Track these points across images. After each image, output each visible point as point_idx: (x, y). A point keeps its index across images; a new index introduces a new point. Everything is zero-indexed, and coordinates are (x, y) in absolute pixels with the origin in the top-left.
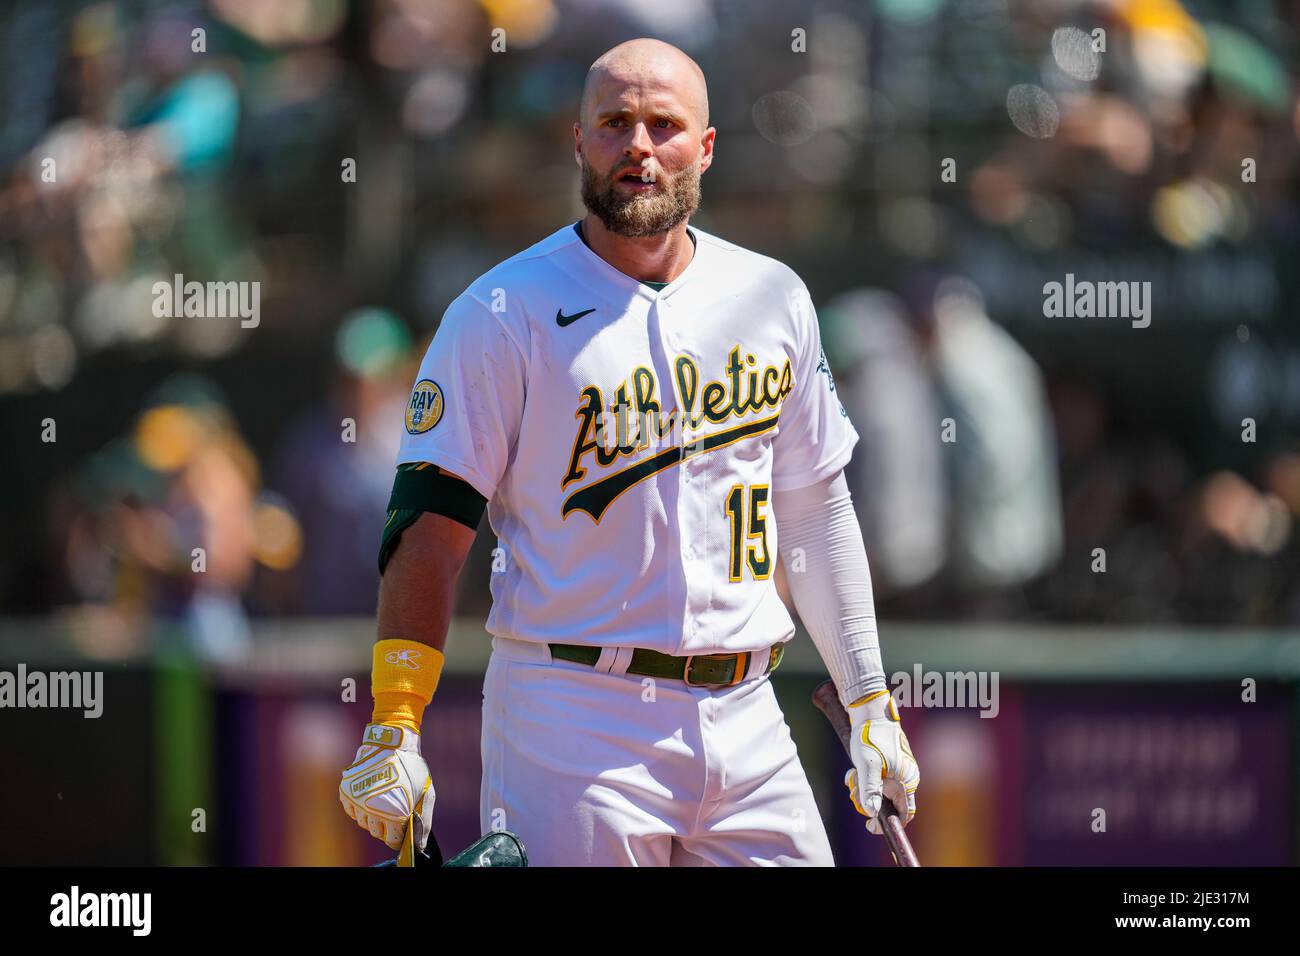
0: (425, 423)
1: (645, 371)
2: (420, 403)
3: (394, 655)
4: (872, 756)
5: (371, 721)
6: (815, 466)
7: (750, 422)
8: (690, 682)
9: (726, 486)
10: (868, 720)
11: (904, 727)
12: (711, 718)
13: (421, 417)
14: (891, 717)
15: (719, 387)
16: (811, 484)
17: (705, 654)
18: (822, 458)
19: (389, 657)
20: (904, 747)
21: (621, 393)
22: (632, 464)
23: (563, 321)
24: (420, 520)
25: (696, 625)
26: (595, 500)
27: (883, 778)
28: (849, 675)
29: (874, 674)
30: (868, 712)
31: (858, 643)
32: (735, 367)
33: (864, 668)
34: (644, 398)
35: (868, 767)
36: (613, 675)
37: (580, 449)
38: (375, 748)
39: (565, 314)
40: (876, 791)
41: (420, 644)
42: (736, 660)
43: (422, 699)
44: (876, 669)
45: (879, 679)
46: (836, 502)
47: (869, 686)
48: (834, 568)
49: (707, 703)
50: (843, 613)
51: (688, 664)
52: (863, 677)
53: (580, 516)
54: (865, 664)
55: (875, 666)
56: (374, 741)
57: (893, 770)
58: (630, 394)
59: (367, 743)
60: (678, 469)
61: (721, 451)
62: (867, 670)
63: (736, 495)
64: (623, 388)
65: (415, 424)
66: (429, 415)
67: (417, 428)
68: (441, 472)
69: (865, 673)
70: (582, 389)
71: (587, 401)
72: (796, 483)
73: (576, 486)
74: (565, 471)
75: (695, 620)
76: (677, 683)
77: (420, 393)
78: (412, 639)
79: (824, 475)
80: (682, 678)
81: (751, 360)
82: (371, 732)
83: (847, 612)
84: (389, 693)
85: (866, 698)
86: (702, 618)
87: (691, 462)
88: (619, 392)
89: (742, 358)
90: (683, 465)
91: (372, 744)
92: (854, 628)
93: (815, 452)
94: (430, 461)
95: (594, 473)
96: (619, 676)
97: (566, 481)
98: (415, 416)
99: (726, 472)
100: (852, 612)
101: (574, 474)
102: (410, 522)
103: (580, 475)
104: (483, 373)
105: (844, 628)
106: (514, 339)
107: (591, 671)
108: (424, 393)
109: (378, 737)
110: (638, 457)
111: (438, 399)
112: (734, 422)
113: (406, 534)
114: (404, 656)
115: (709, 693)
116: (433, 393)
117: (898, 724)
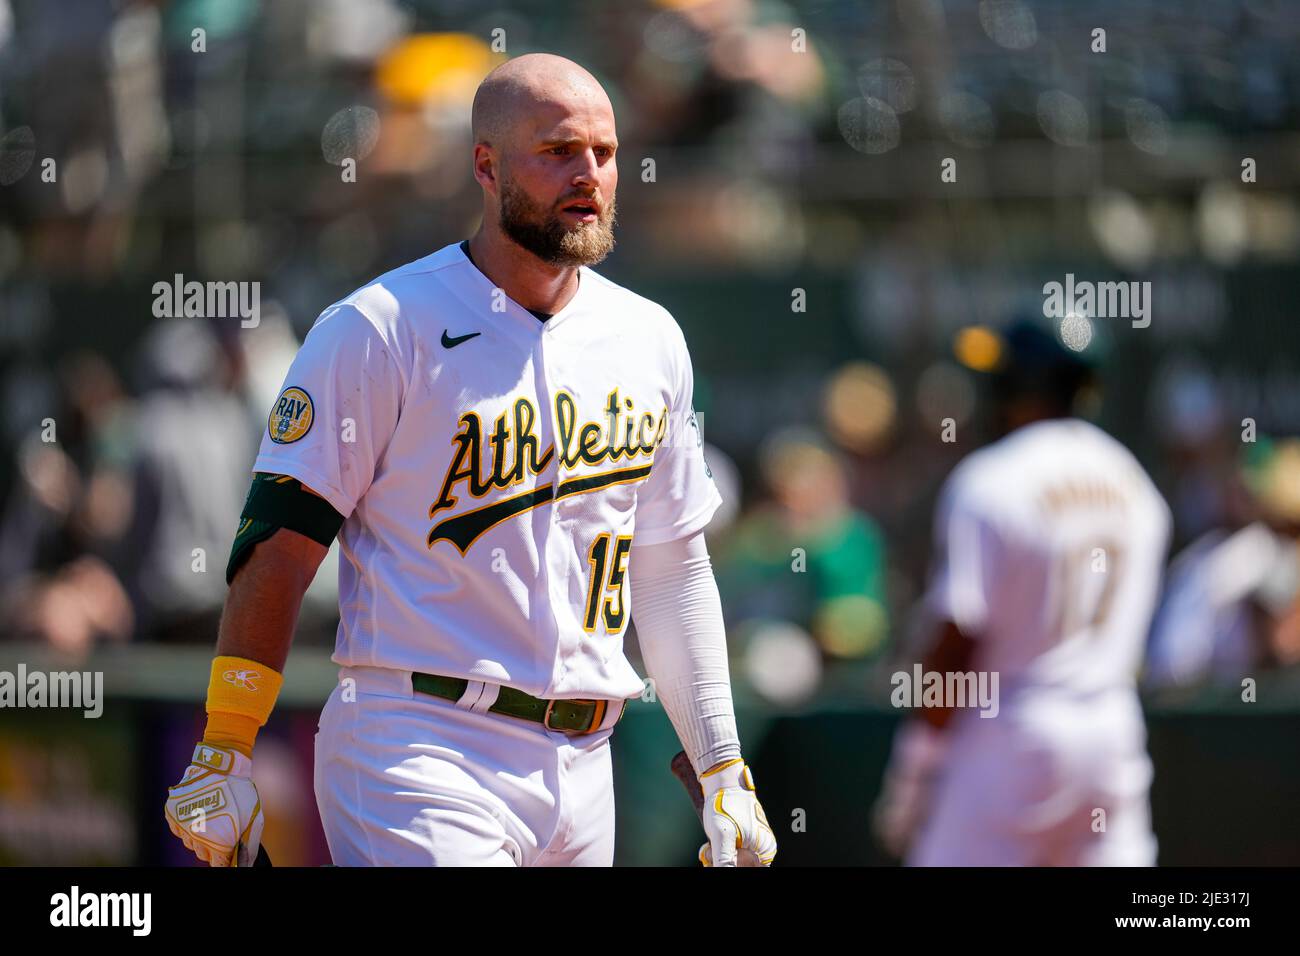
0: (291, 433)
1: (526, 403)
2: (287, 411)
3: (233, 674)
4: (725, 825)
5: (202, 741)
6: (677, 520)
7: (623, 469)
8: (550, 725)
9: (593, 532)
10: (721, 789)
11: (759, 796)
12: (567, 766)
13: (287, 426)
14: (745, 786)
15: (596, 428)
16: (671, 540)
17: (569, 698)
18: (685, 514)
19: (227, 675)
20: (760, 818)
21: (501, 422)
22: (505, 497)
23: (448, 342)
24: (276, 536)
25: (564, 669)
26: (463, 531)
27: (737, 848)
28: (702, 743)
29: (729, 741)
30: (721, 781)
31: (714, 708)
32: (614, 409)
33: (719, 734)
34: (524, 431)
35: (721, 836)
36: (475, 712)
37: (453, 477)
38: (204, 771)
39: (451, 335)
40: (730, 860)
41: (260, 665)
42: (595, 707)
43: (257, 721)
44: (731, 737)
45: (733, 747)
46: (697, 563)
47: (721, 755)
48: (688, 631)
49: (565, 751)
50: (696, 678)
51: (549, 707)
52: (717, 745)
53: (446, 547)
54: (721, 731)
55: (730, 733)
56: (203, 763)
57: (748, 839)
58: (510, 425)
59: (196, 764)
60: (550, 508)
61: (594, 495)
62: (722, 737)
63: (602, 543)
64: (503, 418)
65: (281, 432)
66: (296, 425)
67: (282, 437)
68: (303, 488)
69: (719, 740)
70: (461, 415)
71: (465, 428)
72: (654, 538)
73: (444, 515)
74: (435, 498)
75: (563, 664)
76: (537, 725)
77: (289, 400)
78: (252, 659)
79: (685, 532)
80: (542, 721)
81: (629, 403)
82: (201, 752)
83: (700, 676)
84: (224, 713)
85: (718, 766)
86: (570, 662)
87: (563, 503)
88: (499, 422)
89: (621, 403)
90: (556, 505)
91: (202, 766)
92: (707, 693)
93: (676, 508)
94: (294, 476)
95: (466, 502)
96: (480, 713)
97: (435, 508)
98: (281, 424)
99: (596, 519)
100: (704, 677)
101: (444, 502)
102: (265, 536)
103: (450, 504)
104: (358, 390)
105: (699, 693)
106: (395, 357)
107: (453, 708)
108: (293, 401)
109: (208, 759)
110: (512, 491)
111: (307, 410)
112: (608, 466)
113: (260, 548)
114: (242, 676)
115: (567, 740)
116: (303, 402)
117: (752, 794)
